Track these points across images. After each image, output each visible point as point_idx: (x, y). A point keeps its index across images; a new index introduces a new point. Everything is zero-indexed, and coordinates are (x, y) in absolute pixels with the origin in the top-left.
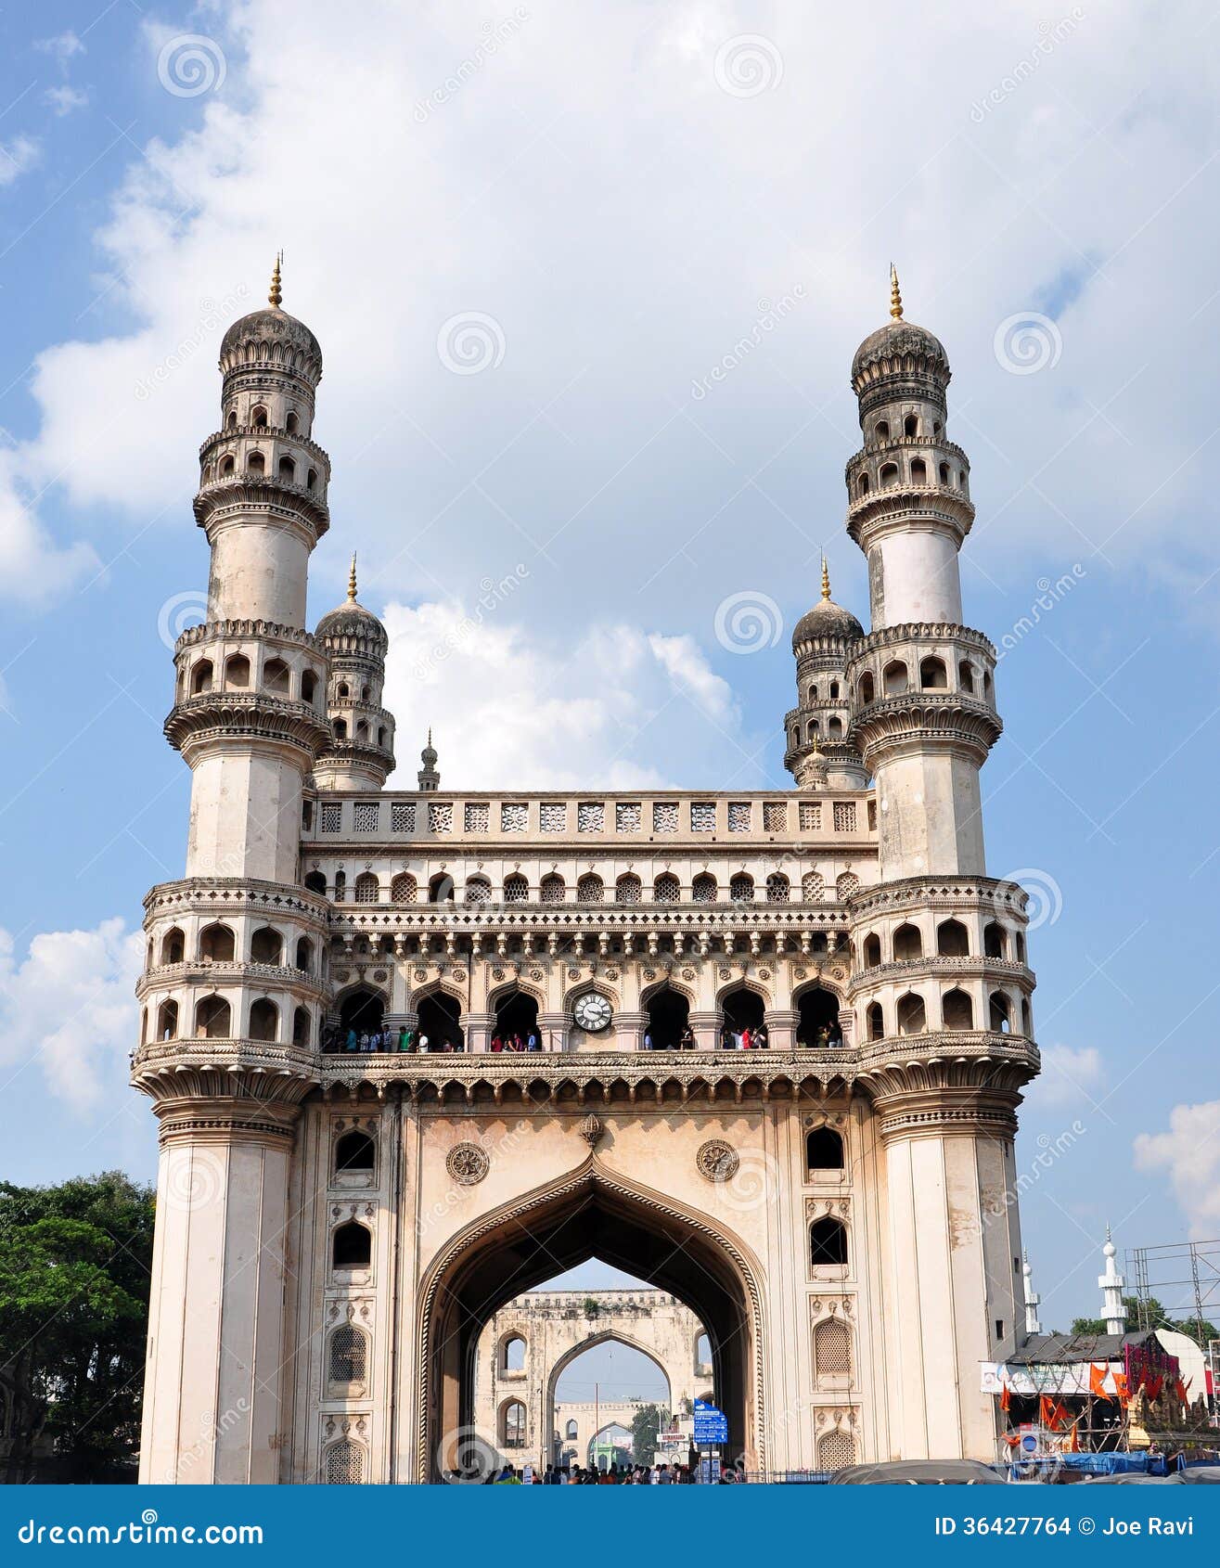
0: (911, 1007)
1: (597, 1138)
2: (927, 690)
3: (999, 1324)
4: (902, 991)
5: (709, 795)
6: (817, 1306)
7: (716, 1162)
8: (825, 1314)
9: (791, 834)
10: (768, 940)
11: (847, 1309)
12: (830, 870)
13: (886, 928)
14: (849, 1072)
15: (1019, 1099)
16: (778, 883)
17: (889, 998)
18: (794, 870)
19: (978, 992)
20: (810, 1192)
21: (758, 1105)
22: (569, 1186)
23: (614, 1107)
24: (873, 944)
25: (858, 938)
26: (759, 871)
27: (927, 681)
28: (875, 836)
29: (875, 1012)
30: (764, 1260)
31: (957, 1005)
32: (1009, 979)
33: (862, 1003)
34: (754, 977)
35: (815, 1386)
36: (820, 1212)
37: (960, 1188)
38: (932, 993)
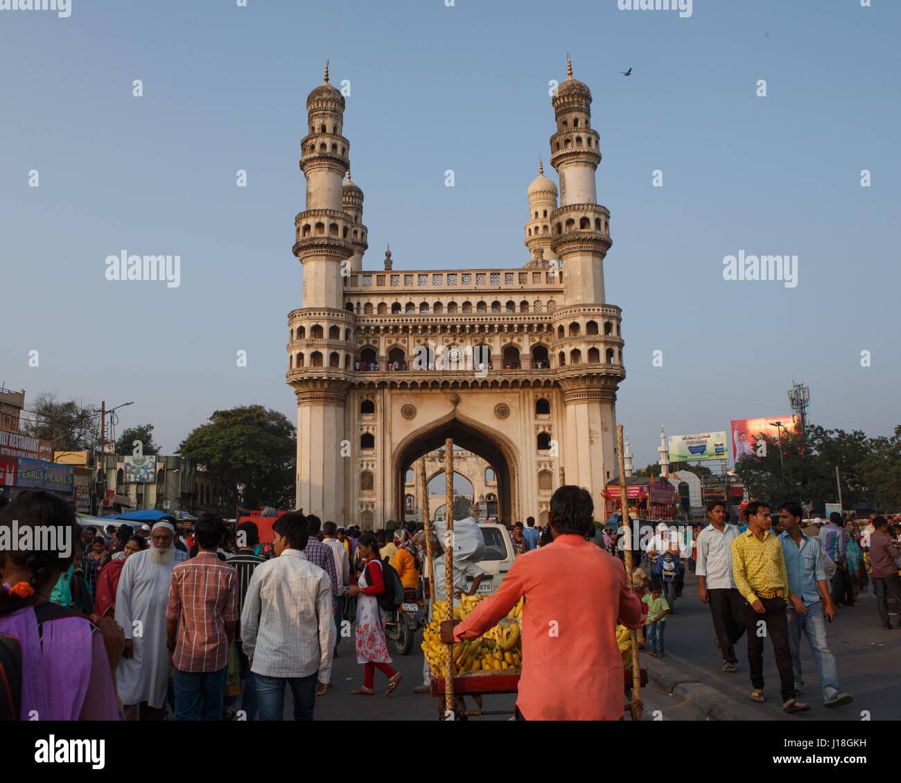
0: (576, 354)
1: (456, 402)
2: (582, 230)
3: (608, 473)
4: (573, 348)
5: (497, 270)
6: (539, 465)
7: (502, 412)
8: (542, 468)
9: (530, 285)
10: (521, 327)
11: (551, 466)
12: (545, 299)
13: (566, 324)
14: (551, 377)
15: (617, 388)
16: (524, 304)
17: (567, 350)
18: (531, 299)
19: (602, 349)
20: (537, 423)
21: (517, 390)
22: (447, 420)
23: (464, 391)
24: (561, 329)
25: (556, 326)
26: (517, 299)
27: (583, 226)
28: (562, 286)
29: (562, 355)
30: (520, 448)
31: (593, 353)
32: (613, 343)
33: (557, 351)
34: (515, 340)
35: (539, 494)
36: (541, 430)
37: (594, 422)
38: (584, 349)
